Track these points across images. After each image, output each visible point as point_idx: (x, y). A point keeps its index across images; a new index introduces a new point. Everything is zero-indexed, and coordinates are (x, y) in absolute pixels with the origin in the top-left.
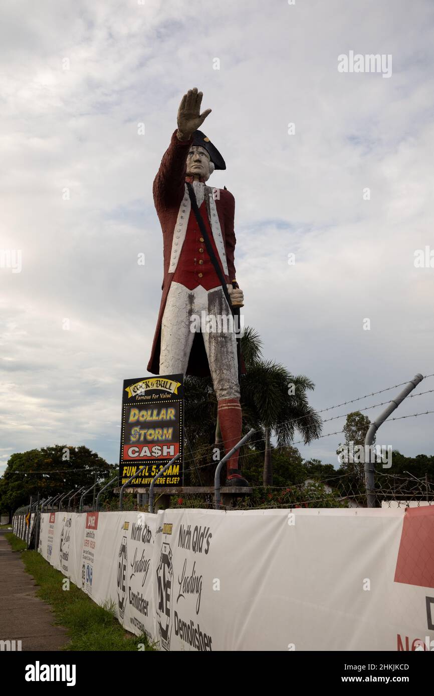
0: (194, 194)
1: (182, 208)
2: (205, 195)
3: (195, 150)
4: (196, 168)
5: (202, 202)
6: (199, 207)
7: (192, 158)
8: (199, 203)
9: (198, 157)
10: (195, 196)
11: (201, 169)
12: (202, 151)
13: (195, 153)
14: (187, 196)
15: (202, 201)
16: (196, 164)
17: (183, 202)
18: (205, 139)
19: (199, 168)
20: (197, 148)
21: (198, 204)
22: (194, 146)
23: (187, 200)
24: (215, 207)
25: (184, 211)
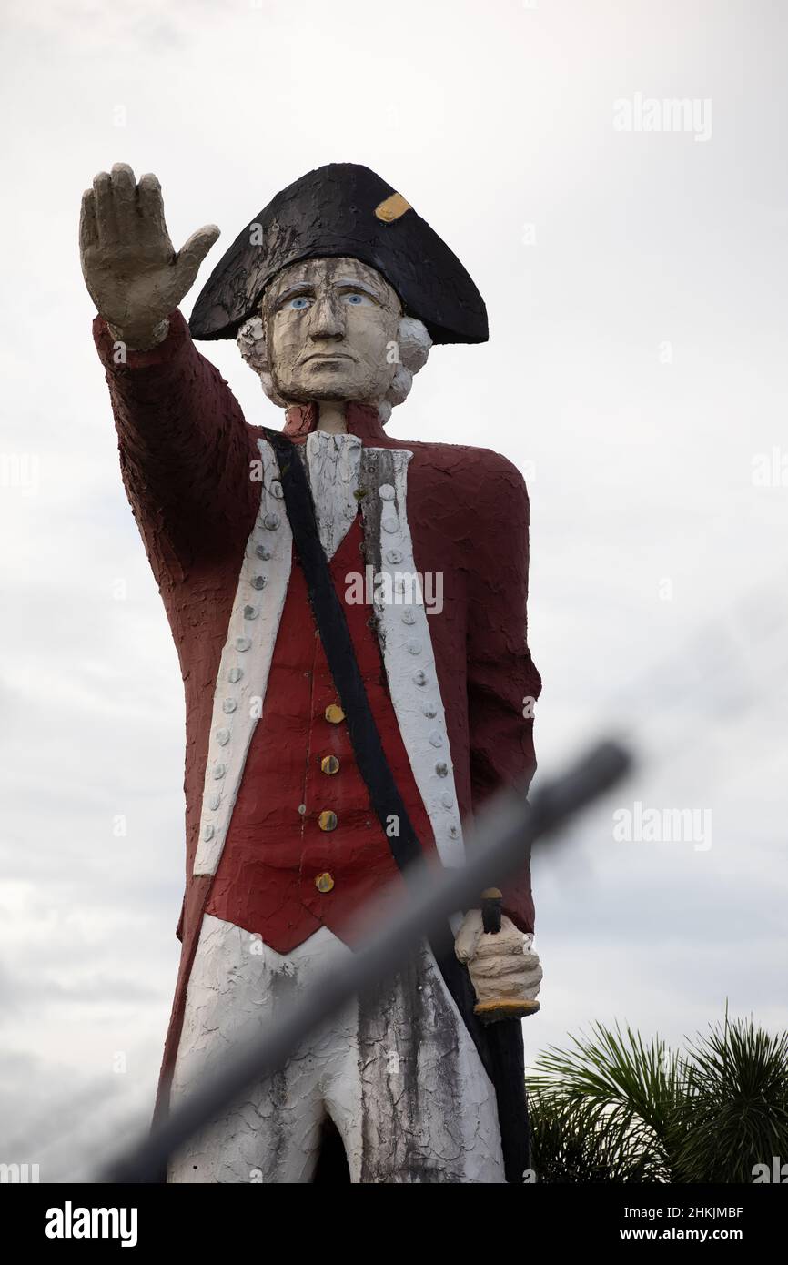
0: (310, 494)
1: (251, 568)
2: (360, 494)
3: (317, 279)
4: (319, 368)
5: (343, 527)
6: (330, 555)
7: (306, 320)
8: (330, 540)
9: (323, 317)
10: (312, 506)
11: (346, 370)
12: (353, 281)
13: (321, 295)
14: (272, 507)
15: (347, 525)
16: (319, 348)
17: (258, 537)
18: (386, 211)
19: (334, 367)
20: (331, 269)
21: (324, 541)
22: (320, 257)
23: (272, 528)
24: (407, 548)
25: (259, 583)
